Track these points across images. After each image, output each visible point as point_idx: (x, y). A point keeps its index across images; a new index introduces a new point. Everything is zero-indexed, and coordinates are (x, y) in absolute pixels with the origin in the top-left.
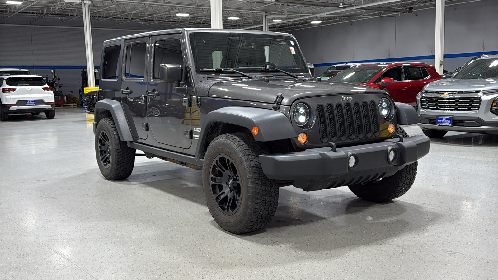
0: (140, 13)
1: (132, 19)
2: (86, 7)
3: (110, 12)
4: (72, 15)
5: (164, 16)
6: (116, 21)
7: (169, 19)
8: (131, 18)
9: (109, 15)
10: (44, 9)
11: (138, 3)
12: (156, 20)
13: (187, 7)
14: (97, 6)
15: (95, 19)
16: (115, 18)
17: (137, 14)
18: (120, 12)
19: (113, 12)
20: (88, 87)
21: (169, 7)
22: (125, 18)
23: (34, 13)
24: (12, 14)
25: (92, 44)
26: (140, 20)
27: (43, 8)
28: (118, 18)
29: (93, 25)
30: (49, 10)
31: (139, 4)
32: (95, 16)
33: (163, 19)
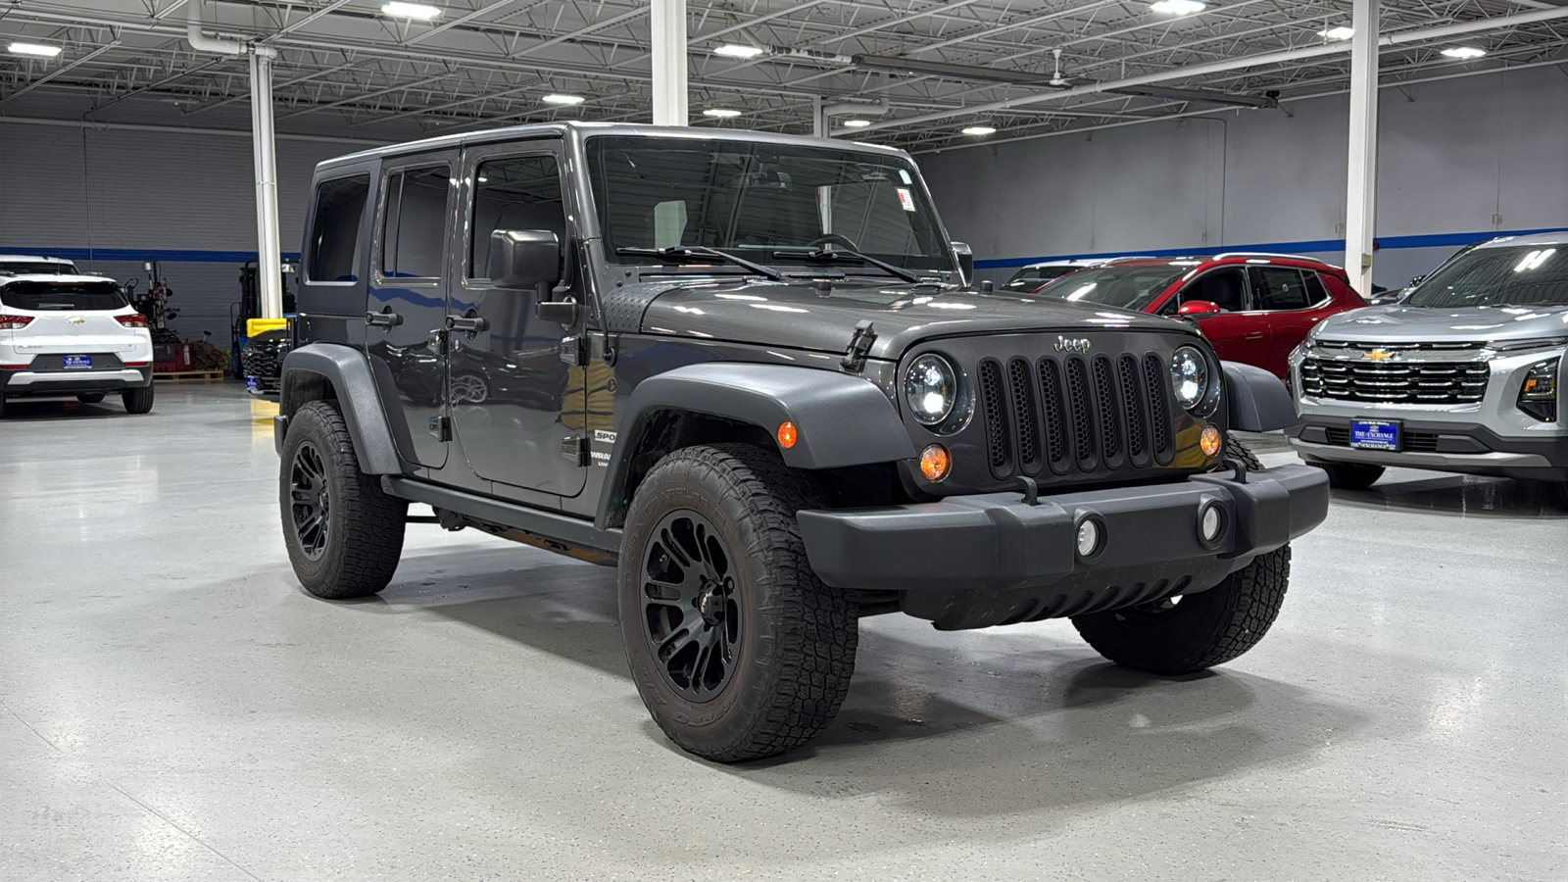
0: (430, 93)
1: (404, 109)
2: (261, 67)
3: (335, 87)
4: (217, 94)
5: (507, 103)
6: (354, 116)
7: (521, 111)
8: (401, 107)
9: (333, 94)
10: (129, 73)
11: (425, 59)
12: (479, 114)
13: (578, 76)
14: (296, 66)
15: (287, 107)
16: (350, 105)
17: (420, 94)
18: (367, 87)
19: (346, 88)
20: (260, 316)
21: (521, 73)
22: (381, 108)
23: (97, 85)
24: (27, 85)
25: (275, 183)
26: (430, 112)
27: (126, 69)
28: (362, 106)
29: (280, 126)
30: (144, 76)
31: (429, 63)
32: (287, 99)
33: (501, 110)
